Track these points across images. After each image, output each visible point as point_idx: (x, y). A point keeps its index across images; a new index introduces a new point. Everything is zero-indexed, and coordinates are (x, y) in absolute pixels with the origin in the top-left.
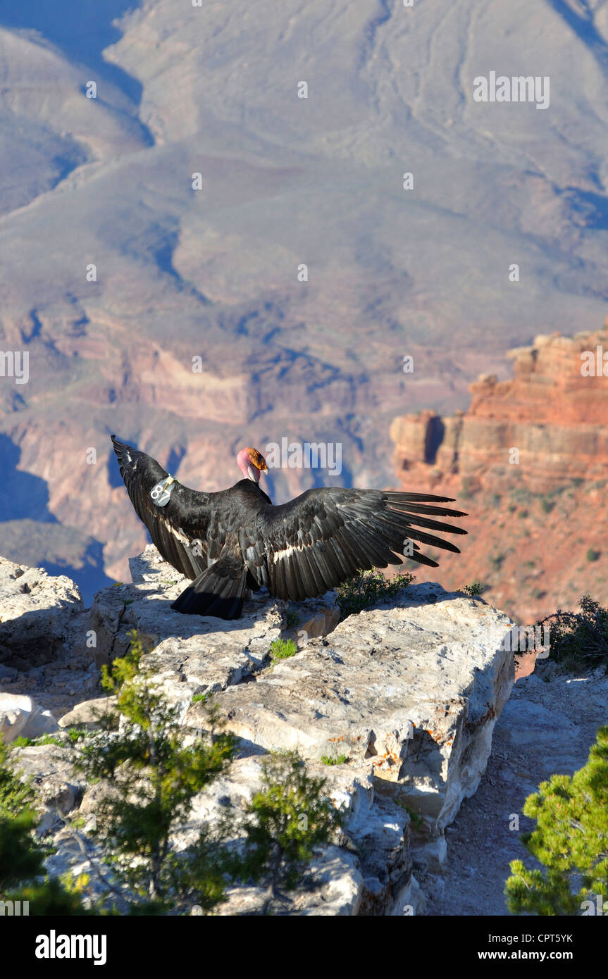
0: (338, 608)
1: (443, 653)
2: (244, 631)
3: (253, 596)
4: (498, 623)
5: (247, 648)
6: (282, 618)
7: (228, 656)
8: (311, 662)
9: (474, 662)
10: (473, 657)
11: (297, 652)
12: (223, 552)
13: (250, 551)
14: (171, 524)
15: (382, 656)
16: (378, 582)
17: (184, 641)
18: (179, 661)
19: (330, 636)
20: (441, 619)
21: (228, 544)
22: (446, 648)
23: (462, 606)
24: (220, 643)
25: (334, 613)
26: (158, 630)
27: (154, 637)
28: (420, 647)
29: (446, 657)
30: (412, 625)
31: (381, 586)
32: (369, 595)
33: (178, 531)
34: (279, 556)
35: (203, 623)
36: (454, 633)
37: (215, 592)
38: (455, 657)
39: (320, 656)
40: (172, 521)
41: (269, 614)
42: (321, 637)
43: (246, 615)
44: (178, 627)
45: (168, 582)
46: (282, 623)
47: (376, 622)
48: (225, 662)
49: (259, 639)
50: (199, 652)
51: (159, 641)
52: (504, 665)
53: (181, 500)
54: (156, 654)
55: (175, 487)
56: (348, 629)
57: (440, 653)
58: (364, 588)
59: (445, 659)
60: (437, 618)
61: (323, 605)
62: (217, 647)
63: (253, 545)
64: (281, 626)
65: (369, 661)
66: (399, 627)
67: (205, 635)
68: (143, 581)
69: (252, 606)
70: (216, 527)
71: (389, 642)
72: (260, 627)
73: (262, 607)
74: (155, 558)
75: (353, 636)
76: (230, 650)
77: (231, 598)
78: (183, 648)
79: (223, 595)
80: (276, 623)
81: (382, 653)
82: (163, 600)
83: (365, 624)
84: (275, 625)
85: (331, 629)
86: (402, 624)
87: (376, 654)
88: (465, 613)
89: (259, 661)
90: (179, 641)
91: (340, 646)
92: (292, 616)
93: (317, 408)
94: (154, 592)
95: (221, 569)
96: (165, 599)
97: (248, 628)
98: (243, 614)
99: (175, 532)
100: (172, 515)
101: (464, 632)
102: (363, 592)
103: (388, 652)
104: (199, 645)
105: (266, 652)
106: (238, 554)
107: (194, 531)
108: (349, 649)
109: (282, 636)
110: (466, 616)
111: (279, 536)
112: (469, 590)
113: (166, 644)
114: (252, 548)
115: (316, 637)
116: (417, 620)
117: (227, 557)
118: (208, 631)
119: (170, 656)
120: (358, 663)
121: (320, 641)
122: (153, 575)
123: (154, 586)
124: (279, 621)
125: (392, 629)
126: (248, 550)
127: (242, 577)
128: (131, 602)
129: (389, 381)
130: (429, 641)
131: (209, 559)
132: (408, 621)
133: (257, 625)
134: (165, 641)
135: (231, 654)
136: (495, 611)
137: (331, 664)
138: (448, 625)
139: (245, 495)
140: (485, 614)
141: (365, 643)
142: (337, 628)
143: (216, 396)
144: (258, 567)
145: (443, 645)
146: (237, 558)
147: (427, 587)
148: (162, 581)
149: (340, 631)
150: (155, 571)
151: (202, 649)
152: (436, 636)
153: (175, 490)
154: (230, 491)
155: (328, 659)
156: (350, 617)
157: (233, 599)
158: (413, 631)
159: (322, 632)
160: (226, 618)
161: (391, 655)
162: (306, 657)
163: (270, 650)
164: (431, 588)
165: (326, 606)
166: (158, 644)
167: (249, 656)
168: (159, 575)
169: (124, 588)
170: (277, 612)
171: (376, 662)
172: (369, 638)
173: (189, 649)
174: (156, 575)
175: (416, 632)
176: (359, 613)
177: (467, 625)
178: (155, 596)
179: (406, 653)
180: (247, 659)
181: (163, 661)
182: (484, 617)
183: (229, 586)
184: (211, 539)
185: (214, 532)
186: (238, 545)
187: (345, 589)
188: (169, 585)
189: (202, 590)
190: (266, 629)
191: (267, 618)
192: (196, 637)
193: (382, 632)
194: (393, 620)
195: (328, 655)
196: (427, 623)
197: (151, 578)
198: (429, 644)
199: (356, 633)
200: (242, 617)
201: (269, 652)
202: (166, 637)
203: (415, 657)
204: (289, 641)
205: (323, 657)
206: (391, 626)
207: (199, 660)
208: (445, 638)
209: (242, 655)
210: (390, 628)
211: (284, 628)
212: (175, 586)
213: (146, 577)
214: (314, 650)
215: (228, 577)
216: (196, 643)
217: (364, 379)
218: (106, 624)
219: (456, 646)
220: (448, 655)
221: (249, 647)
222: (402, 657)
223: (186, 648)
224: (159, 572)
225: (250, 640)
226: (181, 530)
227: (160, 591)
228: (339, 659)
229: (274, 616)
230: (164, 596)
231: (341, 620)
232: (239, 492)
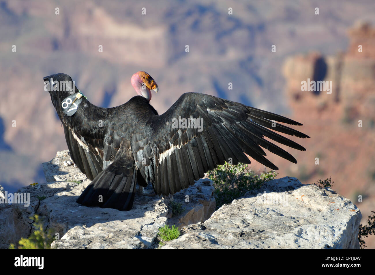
0: (214, 200)
1: (300, 234)
2: (136, 219)
3: (144, 191)
4: (345, 208)
5: (139, 233)
6: (168, 208)
7: (124, 240)
8: (192, 243)
9: (325, 240)
10: (324, 237)
11: (180, 235)
12: (118, 155)
13: (140, 153)
14: (76, 133)
15: (250, 237)
16: (247, 178)
17: (88, 229)
18: (83, 245)
19: (207, 222)
20: (298, 206)
21: (122, 148)
22: (301, 229)
23: (314, 195)
24: (117, 229)
25: (211, 203)
26: (67, 220)
27: (63, 226)
28: (280, 229)
29: (302, 237)
30: (274, 211)
31: (250, 182)
32: (241, 189)
33: (80, 139)
34: (163, 156)
35: (104, 214)
36: (308, 218)
37: (111, 188)
38: (309, 237)
39: (199, 238)
40: (76, 130)
41: (157, 205)
42: (199, 223)
43: (139, 206)
44: (82, 217)
45: (75, 181)
46: (168, 213)
47: (244, 210)
48: (121, 245)
49: (149, 226)
50: (100, 237)
51: (68, 229)
52: (350, 242)
53: (84, 114)
54: (64, 239)
55: (82, 103)
56: (221, 216)
57: (297, 233)
58: (236, 183)
59: (301, 239)
60: (294, 205)
61: (201, 197)
62: (114, 232)
63: (142, 148)
64: (167, 215)
65: (239, 242)
66: (263, 213)
67: (105, 224)
68: (54, 181)
69: (144, 199)
70: (112, 135)
71: (255, 226)
72: (150, 215)
73: (152, 200)
74: (64, 162)
75: (226, 221)
76: (125, 235)
77: (125, 193)
78: (87, 234)
79: (117, 191)
80: (163, 212)
81: (249, 235)
82: (71, 196)
83: (236, 211)
84: (162, 214)
85: (208, 216)
86: (266, 211)
87: (244, 235)
88: (318, 201)
89: (149, 243)
90: (84, 229)
91: (215, 230)
92: (176, 206)
93: (223, 51)
94: (63, 190)
95: (116, 168)
96: (72, 195)
97: (140, 217)
98: (134, 205)
99: (78, 139)
100: (77, 125)
101: (317, 216)
102: (236, 187)
103: (255, 234)
104: (100, 232)
105: (155, 236)
106: (131, 155)
107: (94, 140)
108: (222, 232)
109: (169, 223)
110: (318, 203)
111: (164, 138)
112: (322, 183)
113: (73, 231)
114: (141, 151)
115: (196, 223)
116: (278, 207)
117: (121, 158)
118: (107, 220)
119: (76, 241)
120: (230, 243)
121: (199, 226)
122: (62, 176)
123: (64, 185)
124: (166, 211)
125: (257, 215)
126: (138, 153)
127: (134, 175)
128: (44, 198)
129: (282, 29)
130: (288, 224)
131: (104, 161)
132: (271, 208)
133: (147, 214)
134: (72, 229)
135: (126, 238)
136: (342, 199)
137: (208, 244)
138: (304, 211)
139: (137, 108)
140: (333, 202)
141: (236, 227)
142: (213, 215)
143: (141, 45)
144: (146, 167)
145: (299, 227)
146: (129, 159)
147: (286, 181)
148: (70, 181)
149: (215, 217)
150: (64, 173)
151: (102, 235)
152: (294, 220)
153: (81, 105)
154: (125, 105)
155: (205, 240)
156: (223, 206)
157: (127, 194)
158: (275, 217)
159: (201, 219)
160: (121, 209)
161: (257, 236)
162: (187, 239)
163: (158, 234)
164: (289, 181)
165: (204, 198)
166: (67, 231)
167: (141, 240)
168: (67, 176)
169: (39, 187)
170: (163, 203)
171: (245, 242)
172: (238, 223)
173: (92, 235)
174: (65, 176)
175: (277, 217)
176: (230, 202)
177: (319, 211)
178: (64, 193)
179: (269, 234)
180: (139, 242)
181: (71, 246)
182: (333, 204)
183: (123, 182)
184: (107, 144)
185: (110, 138)
186: (130, 148)
187: (221, 184)
188: (76, 184)
189: (100, 186)
190: (155, 217)
191: (156, 208)
192: (97, 225)
193: (249, 217)
194: (259, 208)
195: (206, 237)
196: (286, 210)
197: (60, 178)
198: (288, 227)
199: (228, 219)
200: (135, 208)
201: (157, 236)
202: (73, 226)
203: (277, 238)
204: (173, 226)
205: (201, 239)
206: (257, 213)
207: (100, 244)
208: (301, 222)
209: (135, 238)
210: (256, 214)
211: (171, 216)
212: (80, 184)
213: (56, 178)
214: (194, 233)
215: (122, 174)
216: (98, 230)
217: (261, 27)
218: (24, 216)
219: (310, 228)
220: (304, 235)
221: (141, 232)
222: (266, 238)
223: (89, 234)
224: (67, 173)
225: (142, 227)
226: (82, 138)
227: (68, 189)
228: (214, 240)
229: (161, 207)
230: (72, 193)
231: (217, 209)
232: (133, 105)
